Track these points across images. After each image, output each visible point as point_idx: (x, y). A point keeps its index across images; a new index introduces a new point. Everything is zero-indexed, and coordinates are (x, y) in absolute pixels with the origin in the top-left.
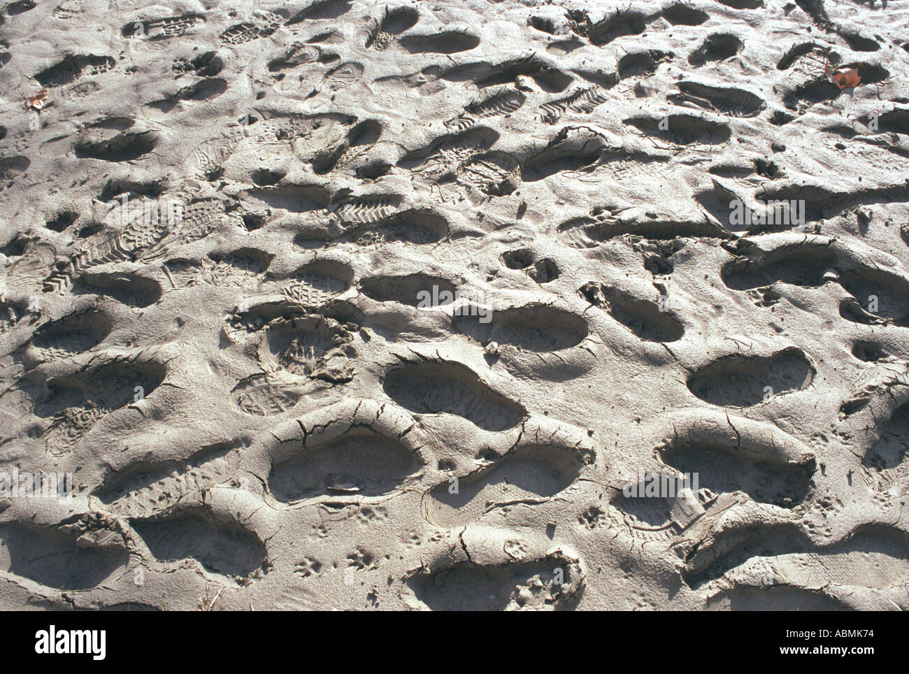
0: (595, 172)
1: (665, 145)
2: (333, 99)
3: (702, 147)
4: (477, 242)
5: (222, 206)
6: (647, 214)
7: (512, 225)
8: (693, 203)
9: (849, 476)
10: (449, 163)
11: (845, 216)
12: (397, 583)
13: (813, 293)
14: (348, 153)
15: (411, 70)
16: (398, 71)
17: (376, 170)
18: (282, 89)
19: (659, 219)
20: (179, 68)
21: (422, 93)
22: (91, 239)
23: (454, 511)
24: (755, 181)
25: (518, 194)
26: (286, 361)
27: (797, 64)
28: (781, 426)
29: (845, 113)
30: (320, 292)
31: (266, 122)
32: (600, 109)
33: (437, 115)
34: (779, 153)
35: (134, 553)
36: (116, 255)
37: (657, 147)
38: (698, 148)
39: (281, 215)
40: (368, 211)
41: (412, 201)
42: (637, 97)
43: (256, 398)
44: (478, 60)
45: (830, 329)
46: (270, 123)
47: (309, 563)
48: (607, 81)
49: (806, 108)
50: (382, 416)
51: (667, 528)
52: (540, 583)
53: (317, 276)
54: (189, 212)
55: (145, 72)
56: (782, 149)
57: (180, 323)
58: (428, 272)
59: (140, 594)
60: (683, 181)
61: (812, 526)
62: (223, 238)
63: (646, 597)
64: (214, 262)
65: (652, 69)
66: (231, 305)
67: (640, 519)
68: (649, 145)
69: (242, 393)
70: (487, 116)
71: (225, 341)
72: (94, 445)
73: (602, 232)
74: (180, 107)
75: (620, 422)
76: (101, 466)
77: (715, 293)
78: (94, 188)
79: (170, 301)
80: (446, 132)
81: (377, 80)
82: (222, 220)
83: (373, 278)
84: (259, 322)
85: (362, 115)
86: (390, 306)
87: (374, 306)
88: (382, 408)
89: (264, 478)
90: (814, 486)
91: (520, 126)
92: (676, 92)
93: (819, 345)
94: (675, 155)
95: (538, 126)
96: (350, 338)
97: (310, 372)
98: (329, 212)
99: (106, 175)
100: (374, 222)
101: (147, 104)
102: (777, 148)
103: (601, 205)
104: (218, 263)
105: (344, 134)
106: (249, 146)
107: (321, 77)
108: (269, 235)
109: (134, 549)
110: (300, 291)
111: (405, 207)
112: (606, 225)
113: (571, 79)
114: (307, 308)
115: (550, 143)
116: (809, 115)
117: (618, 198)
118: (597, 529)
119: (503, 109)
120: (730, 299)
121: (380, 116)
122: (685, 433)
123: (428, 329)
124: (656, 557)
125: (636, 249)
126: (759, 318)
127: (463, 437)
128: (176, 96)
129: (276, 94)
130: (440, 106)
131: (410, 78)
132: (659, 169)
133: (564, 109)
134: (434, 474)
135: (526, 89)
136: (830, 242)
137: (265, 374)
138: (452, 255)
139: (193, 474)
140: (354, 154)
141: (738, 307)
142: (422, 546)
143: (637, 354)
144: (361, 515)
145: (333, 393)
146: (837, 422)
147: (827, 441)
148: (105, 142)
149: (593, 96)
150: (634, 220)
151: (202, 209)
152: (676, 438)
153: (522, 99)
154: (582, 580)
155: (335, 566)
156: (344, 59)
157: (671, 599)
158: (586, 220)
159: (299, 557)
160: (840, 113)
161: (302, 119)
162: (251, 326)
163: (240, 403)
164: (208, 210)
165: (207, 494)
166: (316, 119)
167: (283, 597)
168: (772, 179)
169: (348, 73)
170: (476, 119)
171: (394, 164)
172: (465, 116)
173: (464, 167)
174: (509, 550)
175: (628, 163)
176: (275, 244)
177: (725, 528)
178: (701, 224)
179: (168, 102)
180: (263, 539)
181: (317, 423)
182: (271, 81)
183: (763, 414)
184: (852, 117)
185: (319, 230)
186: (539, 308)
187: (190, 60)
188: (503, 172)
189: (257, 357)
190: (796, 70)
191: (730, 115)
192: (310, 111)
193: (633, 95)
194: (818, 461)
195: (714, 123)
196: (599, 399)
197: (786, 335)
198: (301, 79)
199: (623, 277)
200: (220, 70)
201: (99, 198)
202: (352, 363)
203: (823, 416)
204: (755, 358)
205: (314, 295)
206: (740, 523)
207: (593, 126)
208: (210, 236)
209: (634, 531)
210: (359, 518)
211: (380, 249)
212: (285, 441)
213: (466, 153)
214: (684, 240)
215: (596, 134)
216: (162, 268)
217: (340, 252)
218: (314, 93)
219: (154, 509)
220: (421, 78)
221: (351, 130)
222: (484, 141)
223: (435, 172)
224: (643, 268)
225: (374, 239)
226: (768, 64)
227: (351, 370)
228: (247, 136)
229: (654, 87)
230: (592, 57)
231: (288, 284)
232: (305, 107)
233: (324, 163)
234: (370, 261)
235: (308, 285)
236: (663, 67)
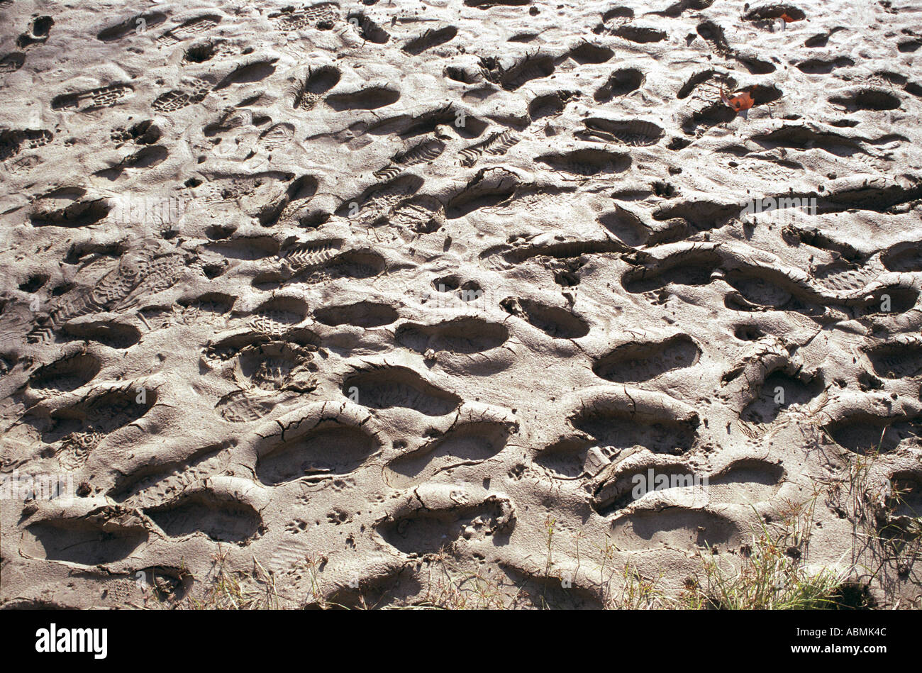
0: (510, 206)
1: (573, 177)
2: (270, 158)
3: (607, 176)
4: (411, 273)
5: (182, 260)
6: (556, 238)
7: (440, 256)
8: (596, 225)
9: (728, 427)
10: (381, 208)
11: (732, 224)
12: (368, 529)
13: (701, 290)
14: (289, 206)
15: (339, 127)
16: (327, 129)
17: (317, 220)
18: (221, 152)
19: (567, 241)
20: (118, 138)
21: (350, 148)
22: (64, 296)
23: (409, 479)
24: (653, 202)
25: (443, 230)
26: (258, 381)
27: (695, 92)
28: (671, 394)
29: (738, 133)
30: (280, 324)
31: (211, 184)
32: (513, 150)
33: (366, 167)
34: (675, 176)
35: (152, 531)
36: (92, 307)
37: (565, 180)
38: (603, 177)
39: (237, 264)
40: (314, 255)
41: (352, 243)
42: (547, 136)
43: (237, 410)
44: (400, 113)
45: (716, 317)
46: (215, 184)
47: (297, 524)
48: (519, 124)
49: (703, 132)
50: (344, 410)
51: (581, 477)
52: (480, 521)
53: (276, 312)
54: (153, 266)
55: (85, 143)
56: (679, 171)
57: (161, 358)
58: (371, 300)
59: (163, 559)
60: (589, 207)
61: (696, 465)
62: (188, 287)
63: (565, 524)
64: (183, 307)
65: (561, 108)
66: (204, 340)
67: (559, 472)
68: (557, 178)
69: (224, 407)
70: (411, 164)
71: (204, 368)
72: (103, 457)
73: (517, 256)
74: (126, 174)
75: (539, 402)
76: (111, 473)
77: (616, 297)
78: (58, 252)
79: (150, 341)
80: (376, 182)
81: (308, 139)
82: (185, 271)
83: (325, 309)
84: (231, 352)
85: (299, 172)
86: (342, 328)
87: (327, 330)
88: (344, 405)
89: (253, 467)
90: (698, 436)
91: (442, 171)
92: (583, 128)
93: (705, 332)
94: (581, 185)
95: (458, 169)
96: (311, 357)
97: (280, 387)
98: (280, 258)
99: (69, 240)
100: (320, 263)
101: (93, 174)
102: (674, 171)
103: (516, 234)
104: (186, 307)
105: (285, 190)
106: (199, 206)
107: (256, 139)
108: (229, 281)
109: (152, 529)
110: (263, 324)
111: (346, 249)
112: (521, 250)
113: (486, 125)
114: (271, 336)
115: (468, 184)
116: (705, 138)
117: (531, 226)
118: (523, 479)
119: (426, 157)
120: (629, 301)
121: (315, 172)
122: (590, 404)
123: (376, 344)
124: (570, 494)
125: (547, 268)
126: (654, 314)
127: (411, 422)
128: (121, 164)
129: (216, 158)
130: (368, 159)
131: (339, 135)
132: (567, 199)
133: (481, 152)
134: (390, 451)
135: (445, 137)
136: (715, 246)
137: (242, 391)
138: (390, 286)
139: (192, 472)
140: (296, 207)
141: (636, 306)
142: (386, 502)
143: (550, 350)
144: (334, 486)
145: (302, 400)
146: (719, 388)
147: (710, 403)
148: (61, 210)
149: (507, 138)
150: (545, 243)
151: (165, 264)
152: (584, 408)
153: (442, 147)
154: (512, 512)
155: (318, 523)
156: (275, 120)
157: (584, 523)
158: (504, 247)
159: (289, 520)
160: (734, 134)
161: (244, 178)
162: (224, 355)
163: (223, 416)
164: (170, 264)
165: (208, 481)
166: (257, 178)
167: (279, 549)
168: (668, 199)
169: (281, 133)
170: (402, 169)
171: (332, 213)
172: (392, 166)
173: (394, 211)
174: (454, 498)
175: (540, 196)
176: (236, 288)
177: (624, 469)
178: (602, 242)
179: (114, 171)
180: (258, 510)
181: (292, 420)
182: (209, 146)
183: (655, 386)
184: (744, 137)
185: (273, 273)
186: (466, 320)
187: (127, 129)
188: (429, 212)
189: (234, 378)
190: (694, 98)
191: (633, 145)
192: (251, 171)
193: (543, 135)
194: (702, 418)
195: (616, 154)
196: (520, 386)
197: (677, 325)
198: (237, 142)
199: (536, 291)
200: (158, 138)
201: (65, 261)
202: (315, 376)
203: (707, 385)
204: (649, 344)
205: (275, 326)
206: (636, 465)
207: (507, 166)
208: (176, 285)
209: (554, 480)
210: (333, 488)
211: (328, 285)
212: (267, 437)
213: (395, 199)
214: (588, 256)
215: (510, 172)
216: (137, 315)
217: (294, 289)
218: (251, 155)
219: (163, 500)
220: (349, 134)
221: (290, 186)
222: (410, 187)
223: (369, 217)
224: (554, 283)
225: (322, 278)
226: (669, 95)
227: (315, 381)
228: (195, 197)
229: (562, 125)
230: (504, 102)
231: (252, 319)
232: (245, 167)
233: (270, 216)
234: (320, 295)
235: (269, 319)
236: (570, 106)
